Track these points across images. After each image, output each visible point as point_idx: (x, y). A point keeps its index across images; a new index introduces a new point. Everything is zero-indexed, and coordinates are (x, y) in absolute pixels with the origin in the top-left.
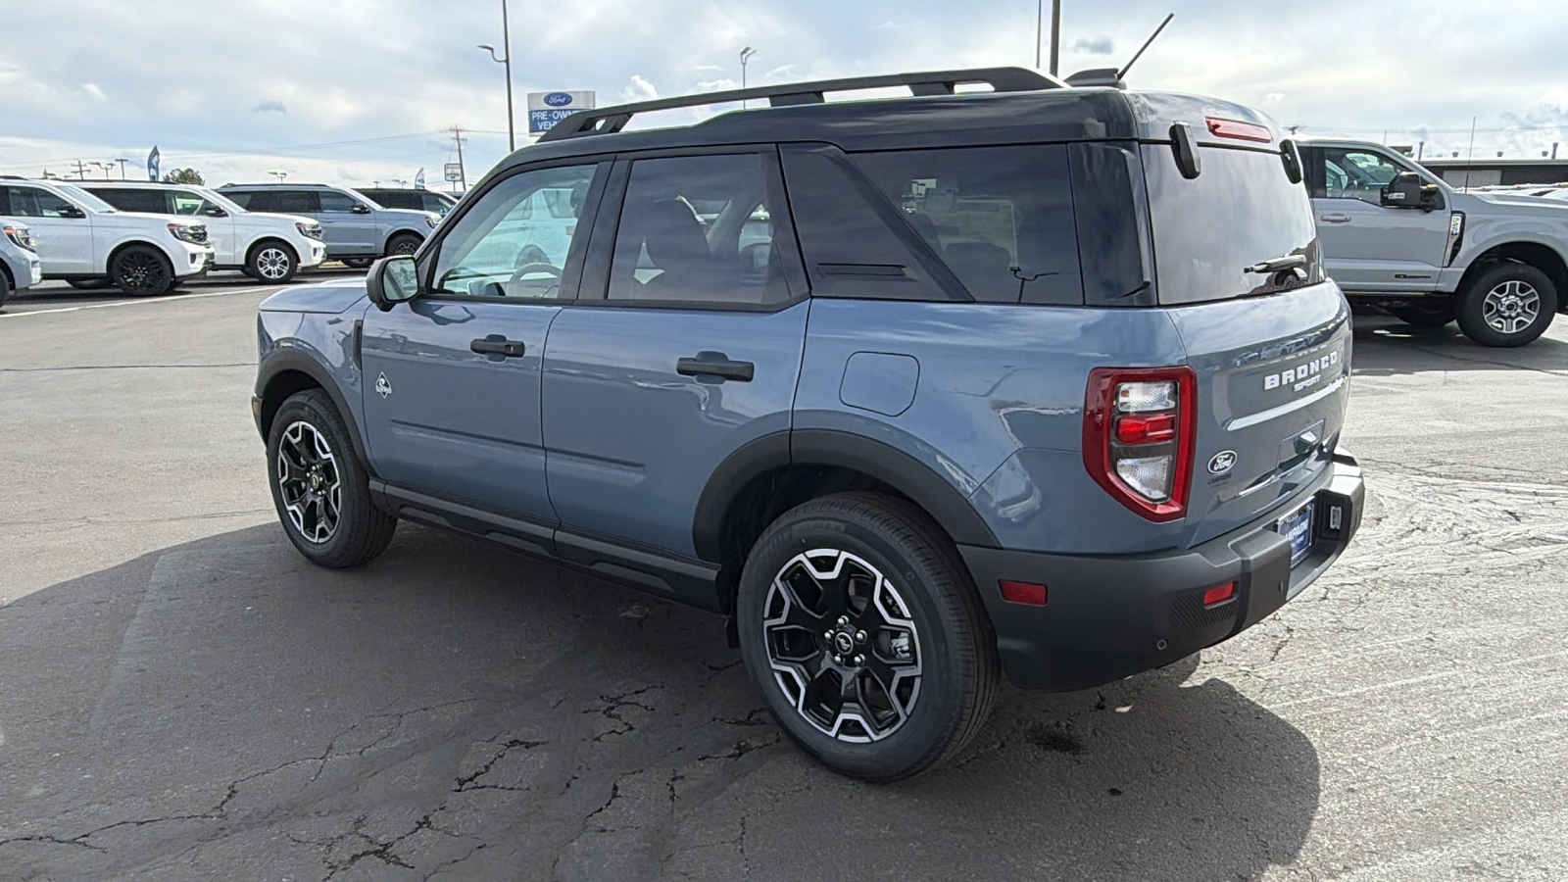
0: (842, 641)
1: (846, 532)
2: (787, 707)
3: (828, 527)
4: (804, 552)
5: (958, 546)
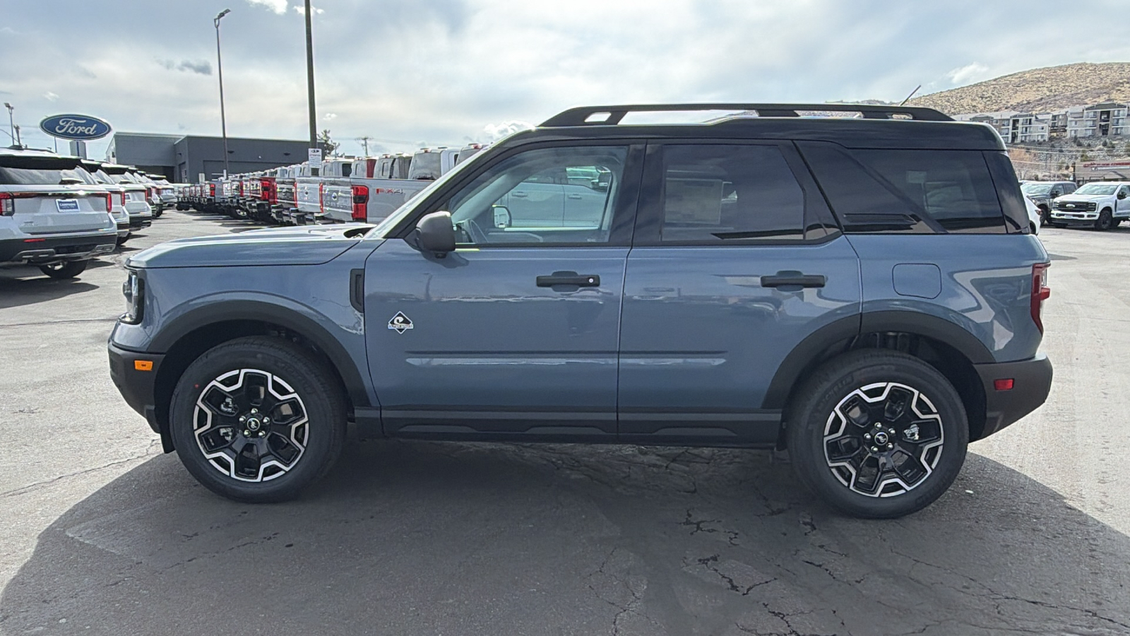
0: (880, 438)
1: (896, 370)
2: (841, 487)
3: (883, 369)
4: (859, 388)
5: (975, 366)
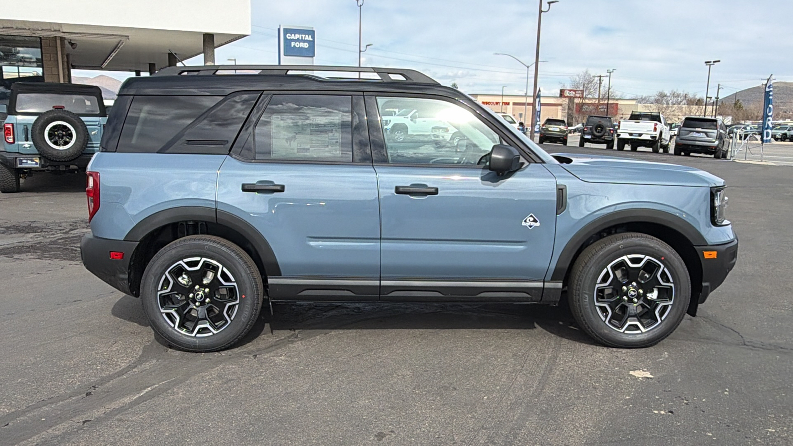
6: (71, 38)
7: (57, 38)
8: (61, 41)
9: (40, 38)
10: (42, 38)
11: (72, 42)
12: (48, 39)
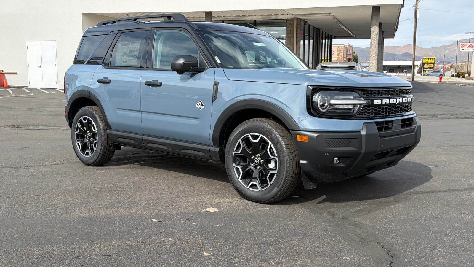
6: (304, 19)
7: (295, 19)
8: (297, 20)
9: (286, 19)
10: (287, 20)
11: (306, 21)
12: (290, 20)
